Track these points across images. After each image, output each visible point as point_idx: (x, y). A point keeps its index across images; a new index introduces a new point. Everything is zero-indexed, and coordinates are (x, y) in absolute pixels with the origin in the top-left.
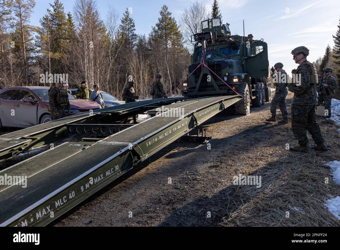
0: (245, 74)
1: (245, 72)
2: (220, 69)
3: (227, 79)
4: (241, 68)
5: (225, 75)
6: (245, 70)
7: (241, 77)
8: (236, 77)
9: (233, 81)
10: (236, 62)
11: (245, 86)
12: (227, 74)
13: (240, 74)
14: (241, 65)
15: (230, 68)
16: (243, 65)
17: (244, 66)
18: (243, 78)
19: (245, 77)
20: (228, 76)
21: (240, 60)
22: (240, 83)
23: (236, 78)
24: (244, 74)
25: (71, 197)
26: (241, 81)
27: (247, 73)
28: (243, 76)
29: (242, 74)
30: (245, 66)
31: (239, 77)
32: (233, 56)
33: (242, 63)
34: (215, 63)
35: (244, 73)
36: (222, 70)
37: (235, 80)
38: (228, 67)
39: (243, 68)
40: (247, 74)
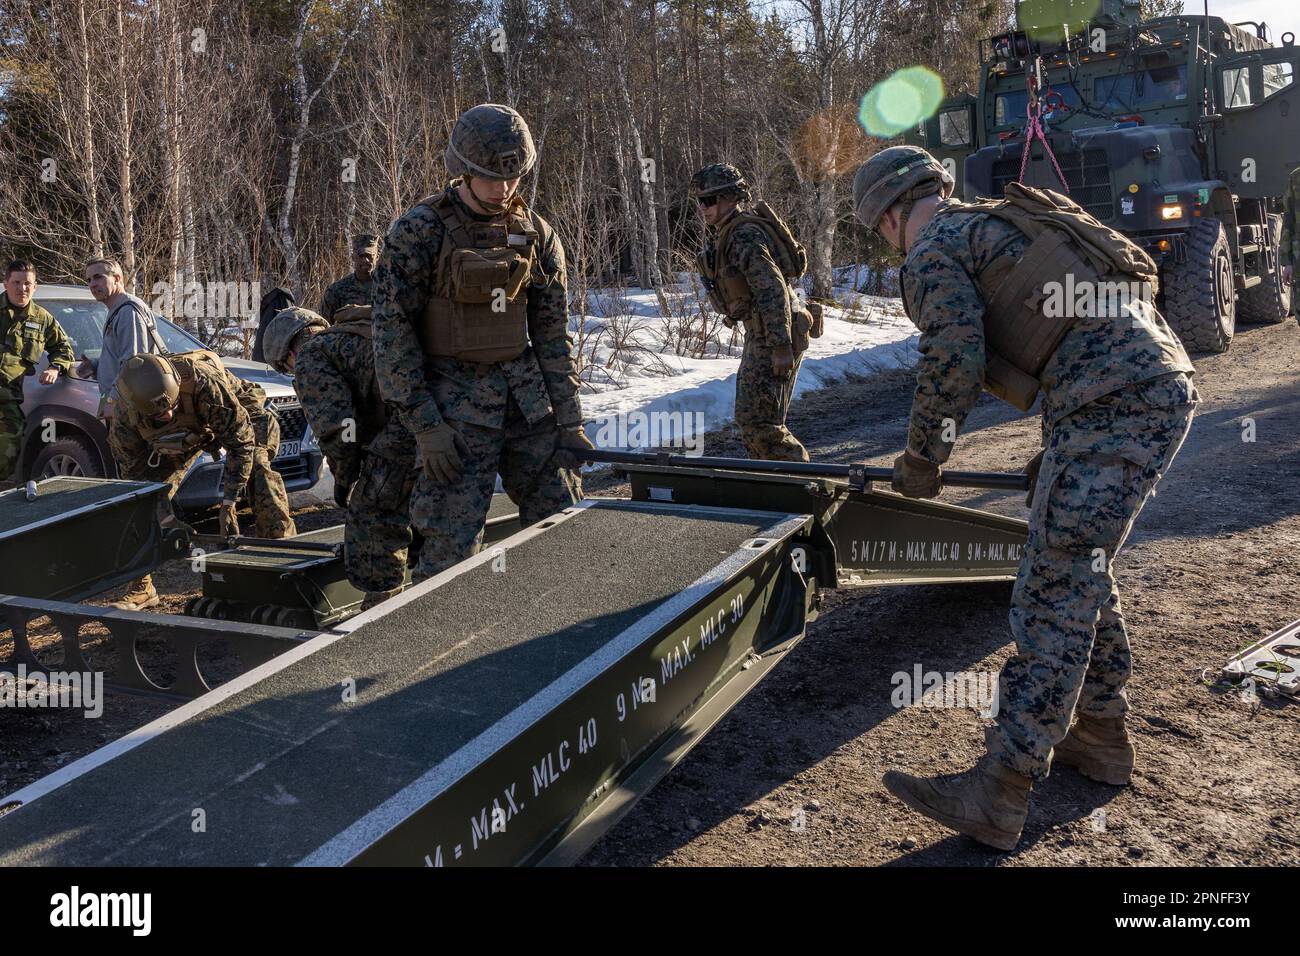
0: (1214, 183)
1: (1212, 176)
2: (1104, 172)
3: (1134, 209)
4: (1195, 158)
5: (1126, 193)
6: (1212, 168)
7: (1197, 199)
8: (1175, 198)
9: (1161, 215)
10: (1171, 135)
11: (1216, 236)
12: (1134, 189)
13: (1189, 186)
14: (1193, 148)
15: (1147, 162)
16: (1203, 146)
17: (1205, 149)
18: (1206, 202)
19: (1211, 198)
20: (1136, 199)
21: (1187, 125)
22: (1191, 222)
23: (1171, 205)
24: (1206, 184)
25: (586, 746)
26: (1197, 213)
27: (1218, 178)
28: (1204, 194)
29: (1196, 185)
30: (1210, 152)
31: (1187, 200)
32: (1156, 111)
33: (1197, 138)
34: (1083, 146)
35: (1207, 179)
36: (1111, 174)
37: (1170, 212)
38: (1137, 163)
39: (1203, 158)
40: (1219, 183)
